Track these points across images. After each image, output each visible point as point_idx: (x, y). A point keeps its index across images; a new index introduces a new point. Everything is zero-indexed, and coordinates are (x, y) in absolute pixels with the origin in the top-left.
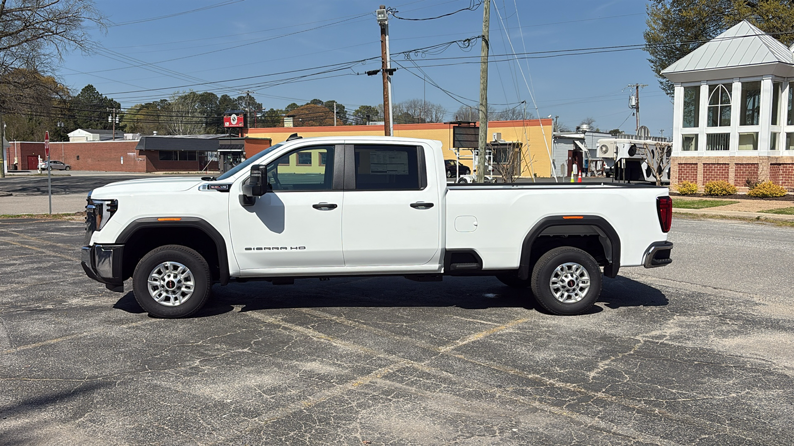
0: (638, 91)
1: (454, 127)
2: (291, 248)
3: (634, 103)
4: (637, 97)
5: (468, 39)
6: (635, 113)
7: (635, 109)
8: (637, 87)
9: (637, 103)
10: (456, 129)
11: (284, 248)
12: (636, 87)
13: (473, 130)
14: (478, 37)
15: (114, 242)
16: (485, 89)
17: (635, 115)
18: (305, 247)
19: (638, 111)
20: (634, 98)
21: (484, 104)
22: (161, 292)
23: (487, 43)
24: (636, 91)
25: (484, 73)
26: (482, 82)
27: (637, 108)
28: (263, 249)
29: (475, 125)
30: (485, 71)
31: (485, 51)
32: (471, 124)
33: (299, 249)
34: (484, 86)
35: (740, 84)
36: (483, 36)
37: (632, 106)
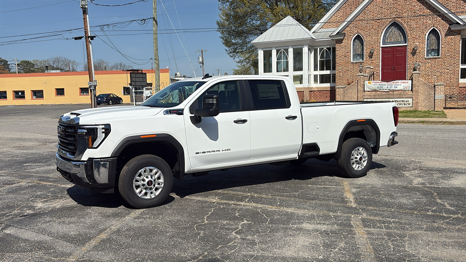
0: (202, 53)
1: (130, 73)
3: (201, 61)
4: (202, 57)
5: (144, 19)
6: (202, 66)
7: (202, 64)
8: (202, 52)
9: (203, 61)
10: (132, 75)
11: (218, 151)
12: (201, 52)
13: (141, 75)
14: (151, 18)
15: (110, 156)
16: (157, 50)
17: (202, 67)
18: (230, 149)
19: (203, 65)
20: (201, 57)
21: (157, 59)
22: (142, 190)
23: (156, 22)
24: (201, 53)
25: (156, 40)
26: (155, 46)
27: (203, 63)
28: (206, 152)
29: (142, 72)
30: (156, 39)
31: (155, 27)
32: (139, 71)
33: (227, 150)
34: (156, 48)
35: (292, 49)
36: (154, 18)
37: (200, 62)
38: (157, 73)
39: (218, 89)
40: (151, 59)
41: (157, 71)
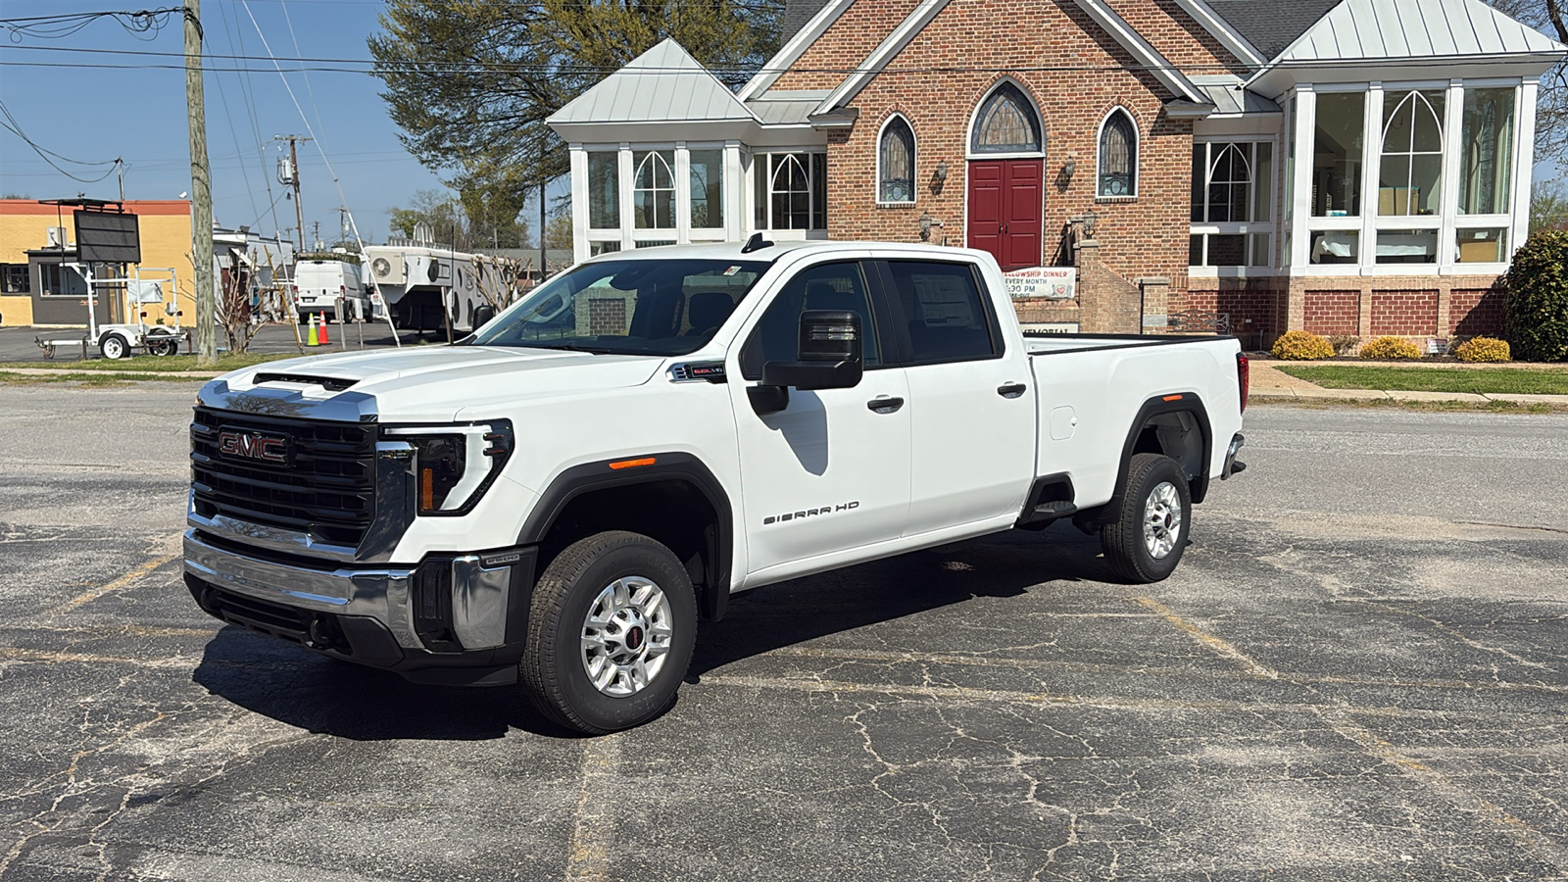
0: (294, 149)
1: (75, 211)
2: (838, 508)
3: (289, 175)
4: (294, 161)
5: (145, 12)
6: (292, 192)
7: (292, 187)
8: (293, 143)
9: (295, 175)
10: (81, 218)
11: (825, 510)
12: (289, 142)
13: (116, 220)
14: (175, 10)
15: (514, 543)
16: (201, 130)
17: (293, 198)
18: (857, 503)
19: (297, 191)
20: (288, 163)
21: (202, 163)
23: (197, 24)
24: (289, 149)
25: (197, 95)
26: (194, 114)
27: (296, 184)
28: (793, 516)
29: (120, 210)
30: (198, 90)
31: (194, 43)
32: (106, 206)
33: (850, 507)
34: (198, 122)
35: (688, 152)
36: (189, 9)
37: (286, 179)
38: (205, 214)
39: (404, 277)
40: (117, 162)
41: (201, 210)
